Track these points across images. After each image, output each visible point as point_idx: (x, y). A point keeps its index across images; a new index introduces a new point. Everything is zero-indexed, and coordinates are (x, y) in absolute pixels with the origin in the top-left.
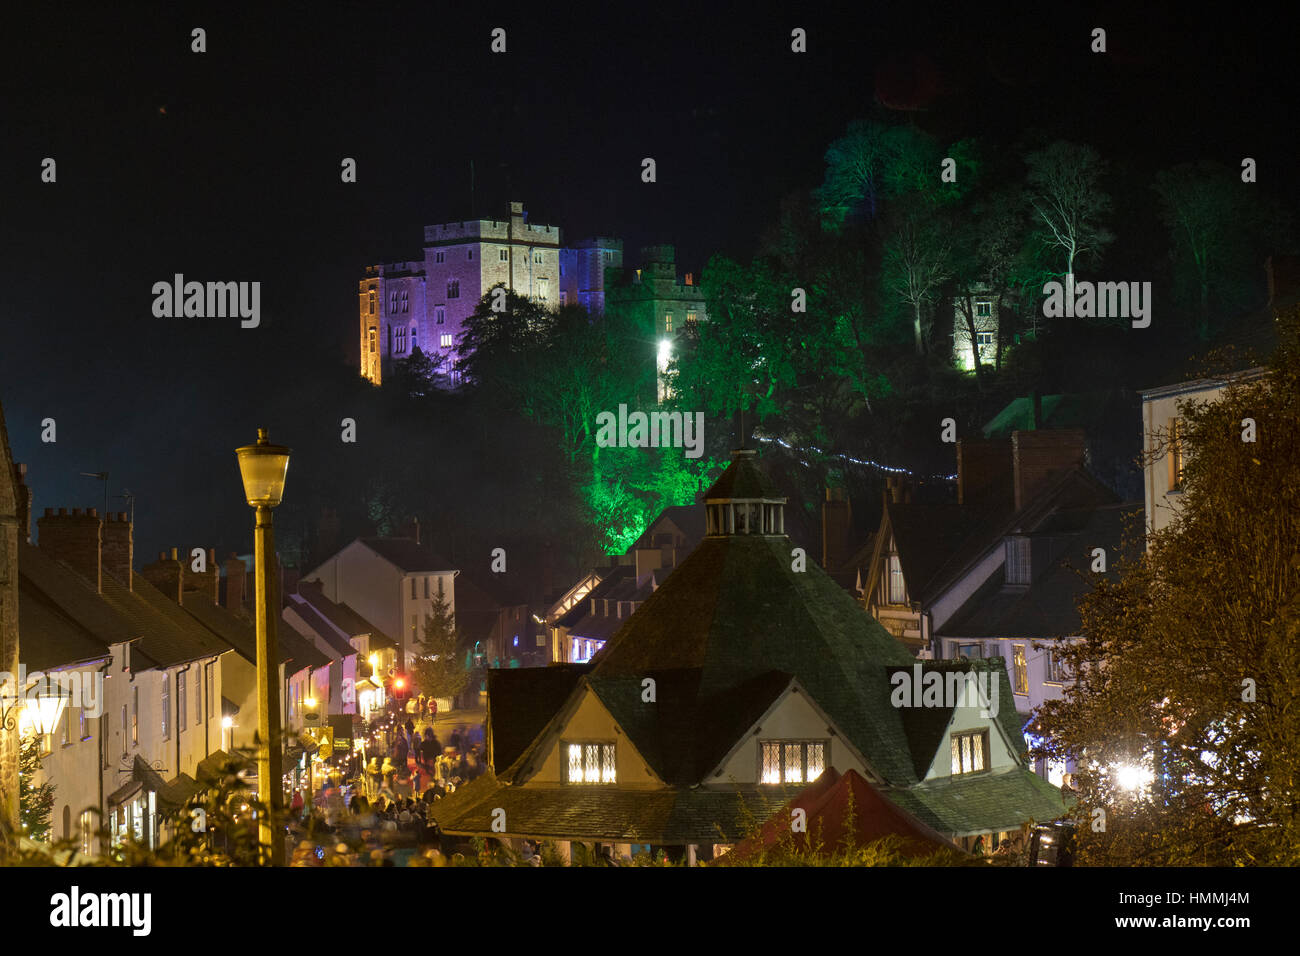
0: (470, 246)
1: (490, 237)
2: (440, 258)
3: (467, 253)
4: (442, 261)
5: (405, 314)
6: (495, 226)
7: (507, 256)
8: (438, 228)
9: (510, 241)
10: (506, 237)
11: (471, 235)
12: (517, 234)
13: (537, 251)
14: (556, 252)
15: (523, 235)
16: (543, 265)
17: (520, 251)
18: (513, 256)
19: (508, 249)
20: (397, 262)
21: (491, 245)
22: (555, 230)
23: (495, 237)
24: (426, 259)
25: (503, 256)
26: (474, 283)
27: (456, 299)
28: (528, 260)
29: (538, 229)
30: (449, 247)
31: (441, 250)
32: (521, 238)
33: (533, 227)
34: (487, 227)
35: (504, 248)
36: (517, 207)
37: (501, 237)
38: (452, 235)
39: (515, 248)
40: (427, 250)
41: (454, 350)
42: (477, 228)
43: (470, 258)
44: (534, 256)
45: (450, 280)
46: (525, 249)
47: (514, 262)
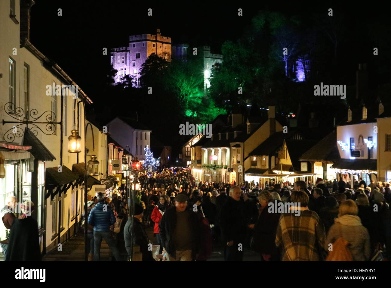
0: (144, 42)
1: (150, 39)
2: (134, 46)
3: (143, 44)
4: (135, 47)
5: (123, 63)
6: (152, 36)
7: (155, 46)
8: (134, 37)
9: (156, 41)
10: (155, 40)
11: (144, 39)
12: (158, 39)
13: (164, 45)
14: (170, 45)
15: (160, 40)
16: (166, 49)
17: (159, 44)
18: (157, 46)
19: (155, 43)
20: (120, 47)
21: (150, 42)
22: (170, 38)
23: (152, 39)
24: (130, 46)
25: (154, 46)
26: (145, 54)
27: (139, 59)
28: (161, 48)
29: (165, 38)
30: (137, 43)
31: (135, 43)
32: (159, 40)
33: (163, 37)
34: (149, 36)
35: (154, 43)
36: (159, 30)
37: (153, 40)
38: (138, 39)
39: (158, 43)
40: (130, 43)
41: (139, 74)
42: (146, 36)
43: (144, 46)
44: (163, 46)
45: (137, 53)
46: (161, 44)
47: (157, 48)
